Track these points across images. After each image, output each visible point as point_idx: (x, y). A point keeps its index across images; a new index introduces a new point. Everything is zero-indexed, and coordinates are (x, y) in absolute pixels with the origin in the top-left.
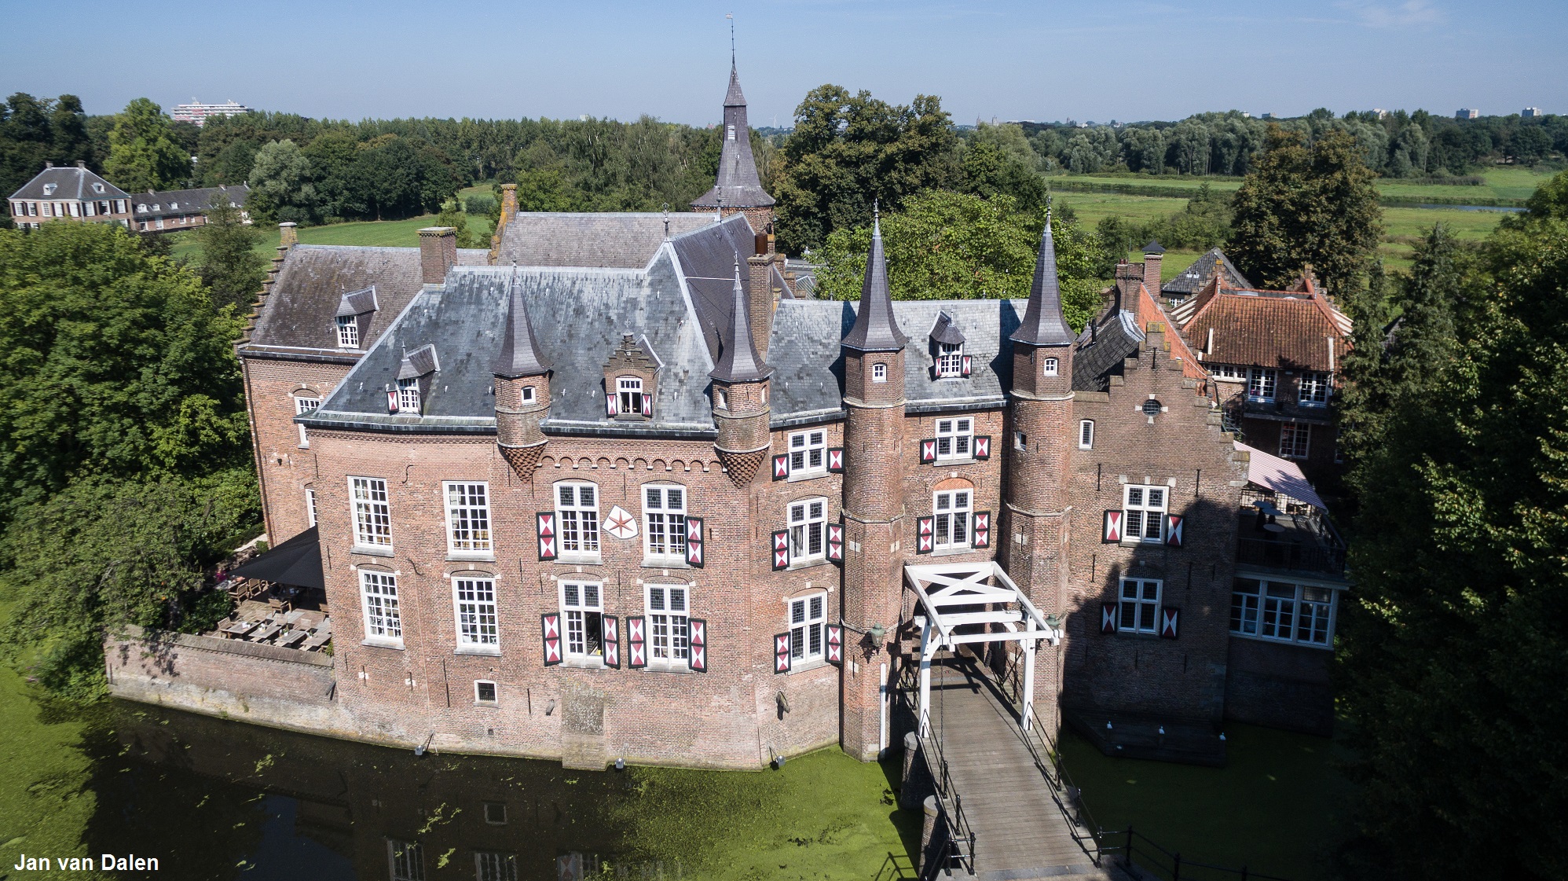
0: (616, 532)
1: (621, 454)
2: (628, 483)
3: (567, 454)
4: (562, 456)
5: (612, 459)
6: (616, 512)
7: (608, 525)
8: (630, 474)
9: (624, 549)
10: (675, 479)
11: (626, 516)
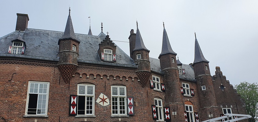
0: (101, 104)
1: (105, 74)
2: (106, 85)
3: (85, 72)
4: (83, 73)
5: (102, 75)
6: (101, 96)
7: (98, 101)
8: (107, 82)
9: (104, 110)
10: (123, 84)
11: (105, 97)
